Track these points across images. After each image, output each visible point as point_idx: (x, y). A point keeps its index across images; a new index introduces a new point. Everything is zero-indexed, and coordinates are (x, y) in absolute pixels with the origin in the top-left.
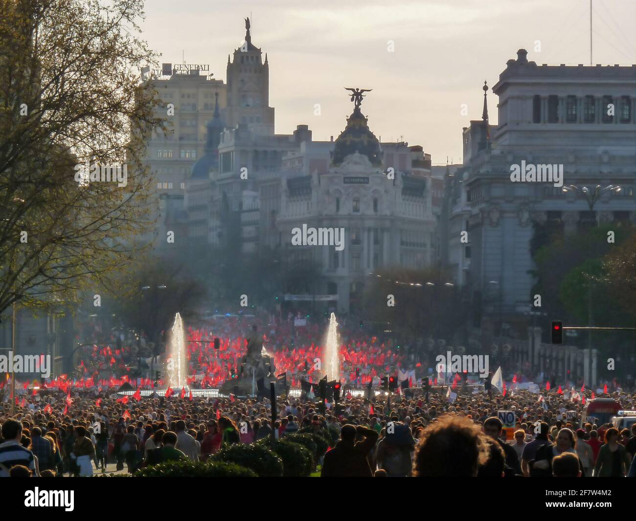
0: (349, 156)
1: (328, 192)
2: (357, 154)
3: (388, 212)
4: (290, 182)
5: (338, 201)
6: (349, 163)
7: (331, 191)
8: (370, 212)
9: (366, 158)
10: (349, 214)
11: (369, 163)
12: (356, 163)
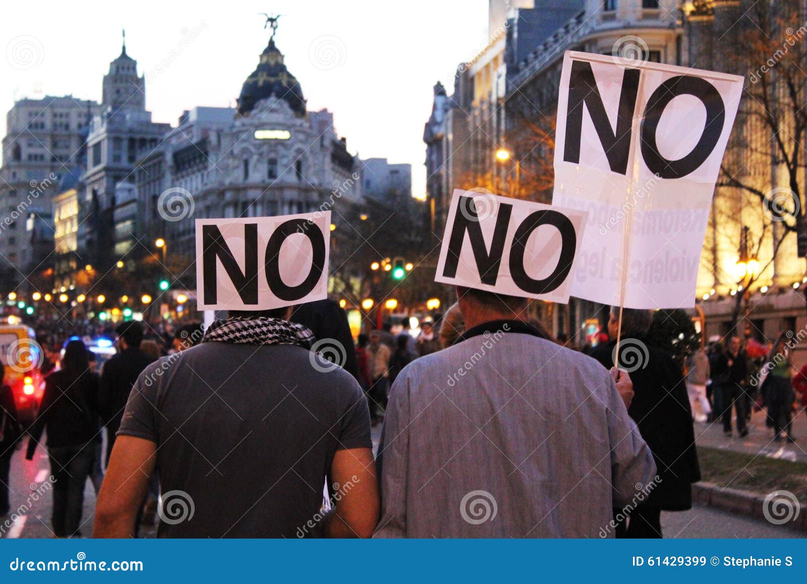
0: (262, 101)
1: (232, 153)
2: (273, 98)
3: (315, 180)
4: (176, 155)
5: (246, 163)
6: (261, 111)
7: (236, 151)
8: (292, 179)
9: (286, 105)
10: (263, 181)
11: (290, 112)
12: (273, 111)
